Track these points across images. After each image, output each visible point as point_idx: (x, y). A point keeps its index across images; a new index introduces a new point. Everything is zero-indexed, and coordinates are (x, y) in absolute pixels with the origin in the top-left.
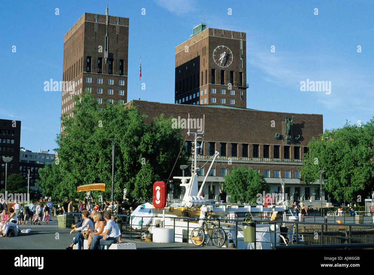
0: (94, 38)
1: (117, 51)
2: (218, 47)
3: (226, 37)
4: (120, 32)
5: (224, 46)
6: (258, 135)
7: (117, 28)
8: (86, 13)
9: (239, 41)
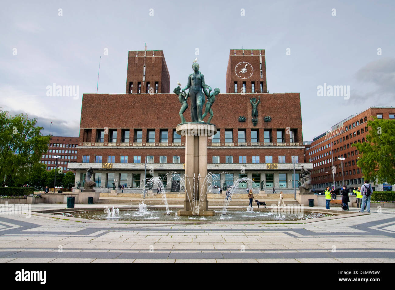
0: (135, 68)
1: (153, 75)
2: (239, 63)
3: (246, 55)
5: (244, 62)
6: (218, 118)
7: (153, 59)
8: (129, 51)
9: (259, 57)
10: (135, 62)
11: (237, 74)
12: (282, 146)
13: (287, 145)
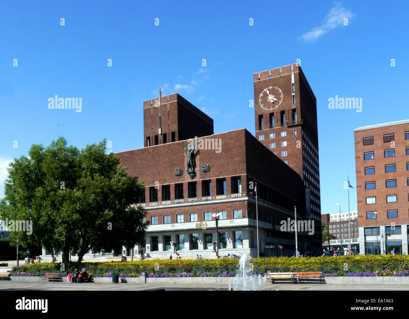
0: (151, 120)
1: (169, 125)
2: (265, 90)
3: (274, 76)
4: (171, 108)
5: (271, 87)
7: (168, 106)
8: (144, 102)
9: (290, 76)
10: (150, 113)
11: (261, 106)
12: (222, 199)
13: (227, 197)
